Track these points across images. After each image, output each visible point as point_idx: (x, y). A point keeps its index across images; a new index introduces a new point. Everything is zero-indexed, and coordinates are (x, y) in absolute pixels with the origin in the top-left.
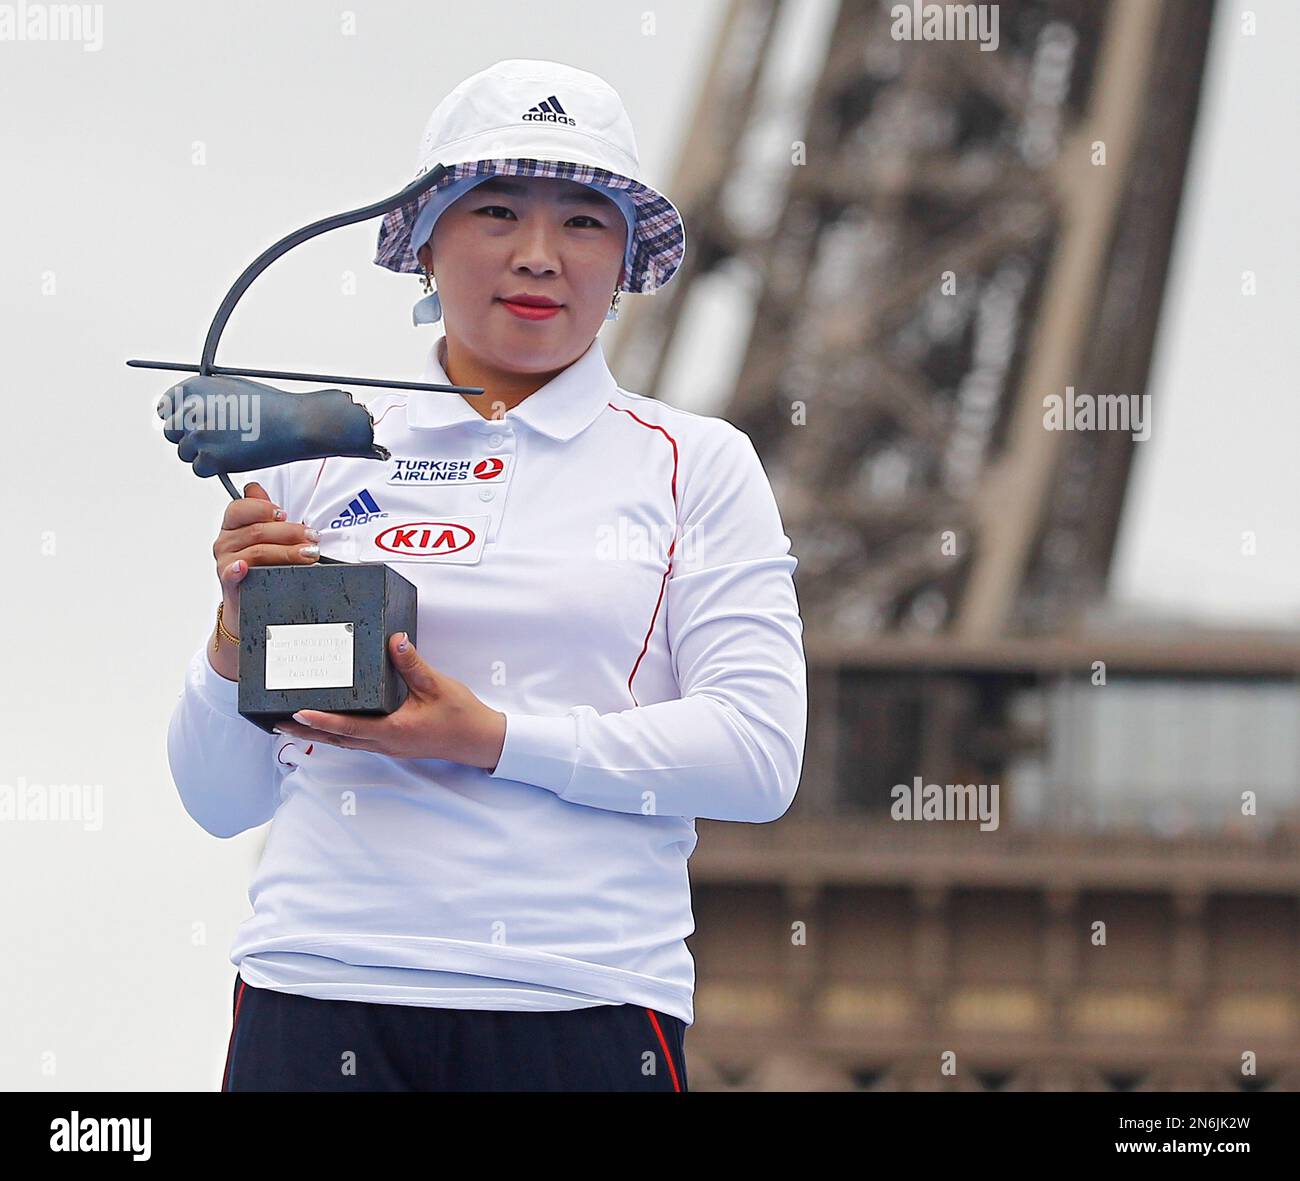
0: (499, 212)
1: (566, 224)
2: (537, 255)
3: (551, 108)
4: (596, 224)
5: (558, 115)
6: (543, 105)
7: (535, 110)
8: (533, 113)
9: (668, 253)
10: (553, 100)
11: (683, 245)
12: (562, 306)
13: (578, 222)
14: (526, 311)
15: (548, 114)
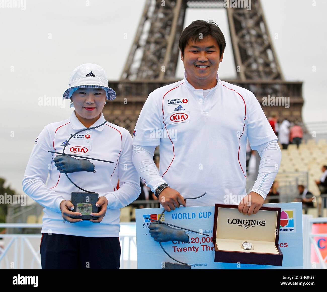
0: (83, 93)
1: (95, 94)
2: (90, 100)
3: (91, 74)
4: (100, 94)
5: (92, 75)
6: (89, 73)
7: (88, 74)
8: (88, 75)
9: (113, 96)
10: (91, 72)
11: (116, 95)
12: (95, 107)
13: (97, 94)
14: (89, 109)
15: (90, 75)
